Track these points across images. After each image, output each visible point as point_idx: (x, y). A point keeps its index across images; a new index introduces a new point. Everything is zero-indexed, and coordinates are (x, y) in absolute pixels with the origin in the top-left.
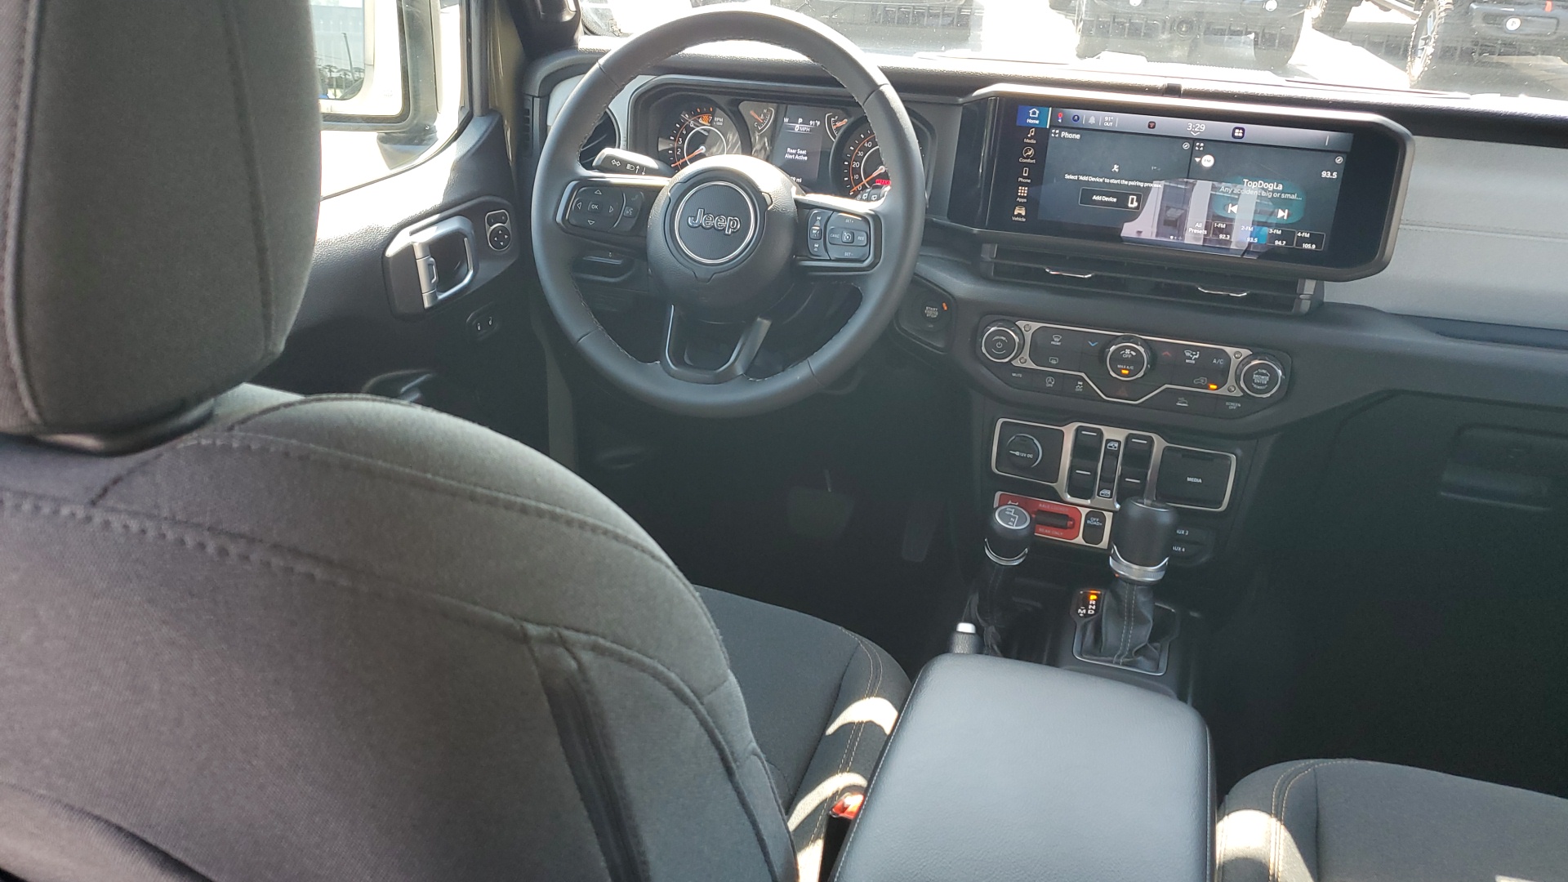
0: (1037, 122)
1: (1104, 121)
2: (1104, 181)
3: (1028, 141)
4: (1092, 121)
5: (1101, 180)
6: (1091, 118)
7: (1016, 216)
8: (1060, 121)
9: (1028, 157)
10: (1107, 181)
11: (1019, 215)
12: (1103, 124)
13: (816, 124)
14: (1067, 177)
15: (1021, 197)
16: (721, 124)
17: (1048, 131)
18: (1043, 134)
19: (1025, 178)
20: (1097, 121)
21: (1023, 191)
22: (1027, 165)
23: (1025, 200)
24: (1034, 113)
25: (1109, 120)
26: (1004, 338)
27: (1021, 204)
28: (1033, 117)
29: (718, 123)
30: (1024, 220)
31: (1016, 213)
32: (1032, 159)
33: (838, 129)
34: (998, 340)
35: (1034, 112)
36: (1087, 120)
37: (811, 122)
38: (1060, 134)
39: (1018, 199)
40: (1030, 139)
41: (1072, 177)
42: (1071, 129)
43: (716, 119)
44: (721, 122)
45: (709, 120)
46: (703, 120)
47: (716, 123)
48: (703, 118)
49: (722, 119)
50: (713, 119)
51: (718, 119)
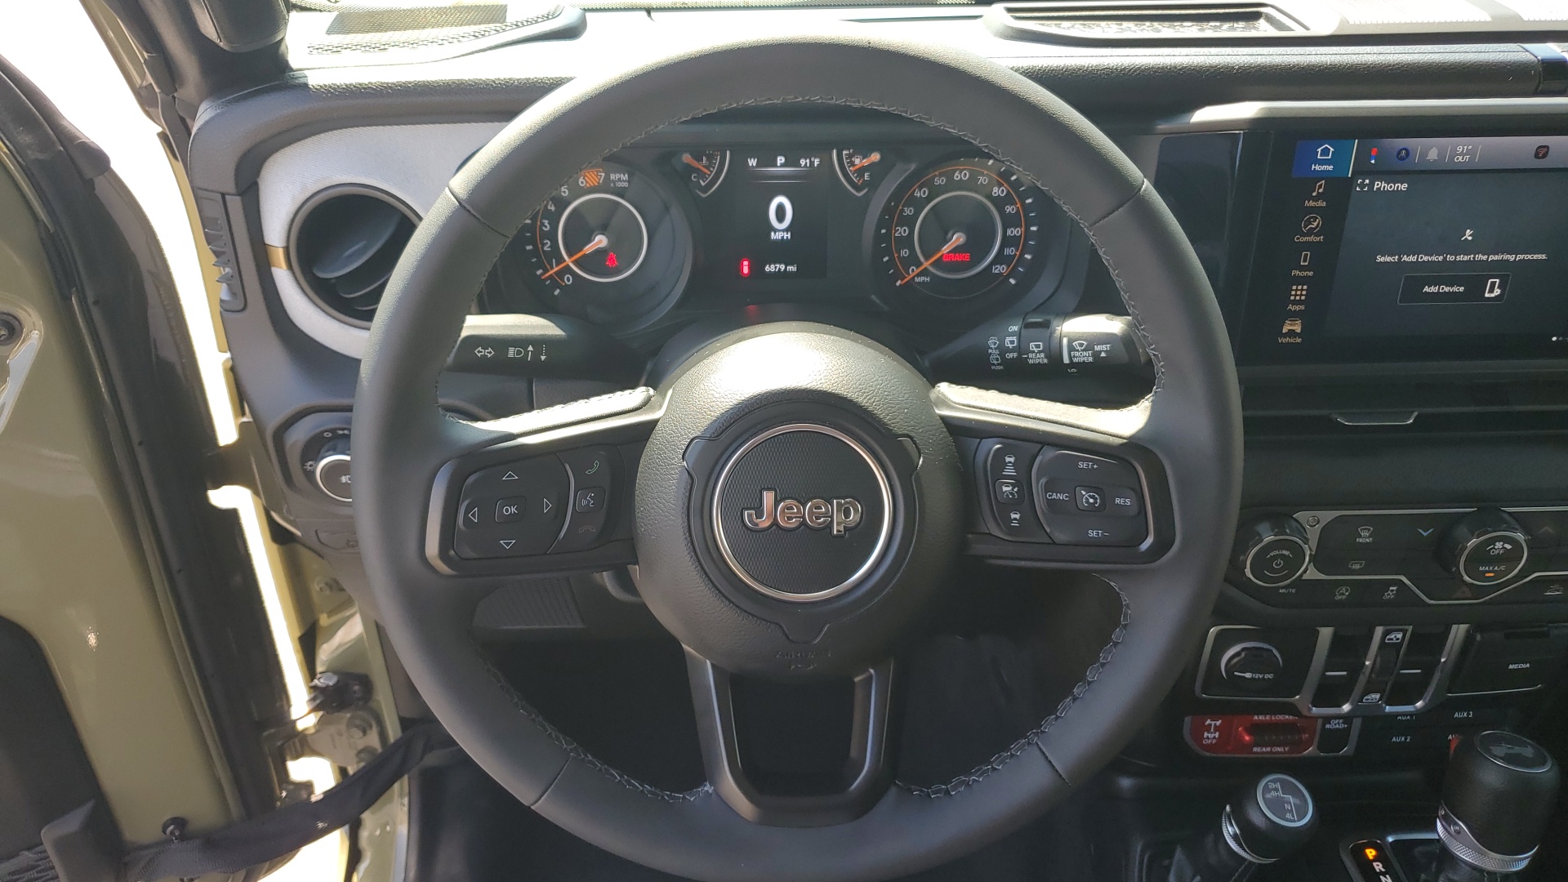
0: (1330, 168)
1: (1454, 154)
2: (1445, 258)
3: (1312, 204)
4: (1433, 155)
5: (1441, 258)
6: (1432, 150)
7: (1285, 335)
8: (1373, 162)
9: (1310, 233)
10: (1450, 258)
11: (1292, 333)
12: (1452, 158)
13: (812, 163)
14: (1380, 259)
15: (1295, 302)
16: (626, 185)
17: (1350, 182)
18: (1340, 188)
19: (1302, 269)
20: (1441, 155)
21: (1299, 292)
22: (1308, 246)
23: (1302, 307)
24: (1325, 152)
25: (1463, 150)
26: (1286, 553)
27: (1294, 315)
28: (1324, 160)
29: (620, 185)
30: (1299, 340)
31: (1284, 331)
32: (1317, 235)
33: (861, 171)
34: (1275, 557)
35: (1326, 150)
36: (1424, 154)
37: (803, 162)
38: (1371, 185)
39: (1290, 307)
40: (1316, 199)
41: (1388, 259)
42: (1391, 175)
43: (612, 177)
44: (624, 181)
45: (599, 180)
46: (587, 182)
47: (615, 184)
48: (586, 178)
49: (626, 175)
50: (607, 177)
51: (617, 176)
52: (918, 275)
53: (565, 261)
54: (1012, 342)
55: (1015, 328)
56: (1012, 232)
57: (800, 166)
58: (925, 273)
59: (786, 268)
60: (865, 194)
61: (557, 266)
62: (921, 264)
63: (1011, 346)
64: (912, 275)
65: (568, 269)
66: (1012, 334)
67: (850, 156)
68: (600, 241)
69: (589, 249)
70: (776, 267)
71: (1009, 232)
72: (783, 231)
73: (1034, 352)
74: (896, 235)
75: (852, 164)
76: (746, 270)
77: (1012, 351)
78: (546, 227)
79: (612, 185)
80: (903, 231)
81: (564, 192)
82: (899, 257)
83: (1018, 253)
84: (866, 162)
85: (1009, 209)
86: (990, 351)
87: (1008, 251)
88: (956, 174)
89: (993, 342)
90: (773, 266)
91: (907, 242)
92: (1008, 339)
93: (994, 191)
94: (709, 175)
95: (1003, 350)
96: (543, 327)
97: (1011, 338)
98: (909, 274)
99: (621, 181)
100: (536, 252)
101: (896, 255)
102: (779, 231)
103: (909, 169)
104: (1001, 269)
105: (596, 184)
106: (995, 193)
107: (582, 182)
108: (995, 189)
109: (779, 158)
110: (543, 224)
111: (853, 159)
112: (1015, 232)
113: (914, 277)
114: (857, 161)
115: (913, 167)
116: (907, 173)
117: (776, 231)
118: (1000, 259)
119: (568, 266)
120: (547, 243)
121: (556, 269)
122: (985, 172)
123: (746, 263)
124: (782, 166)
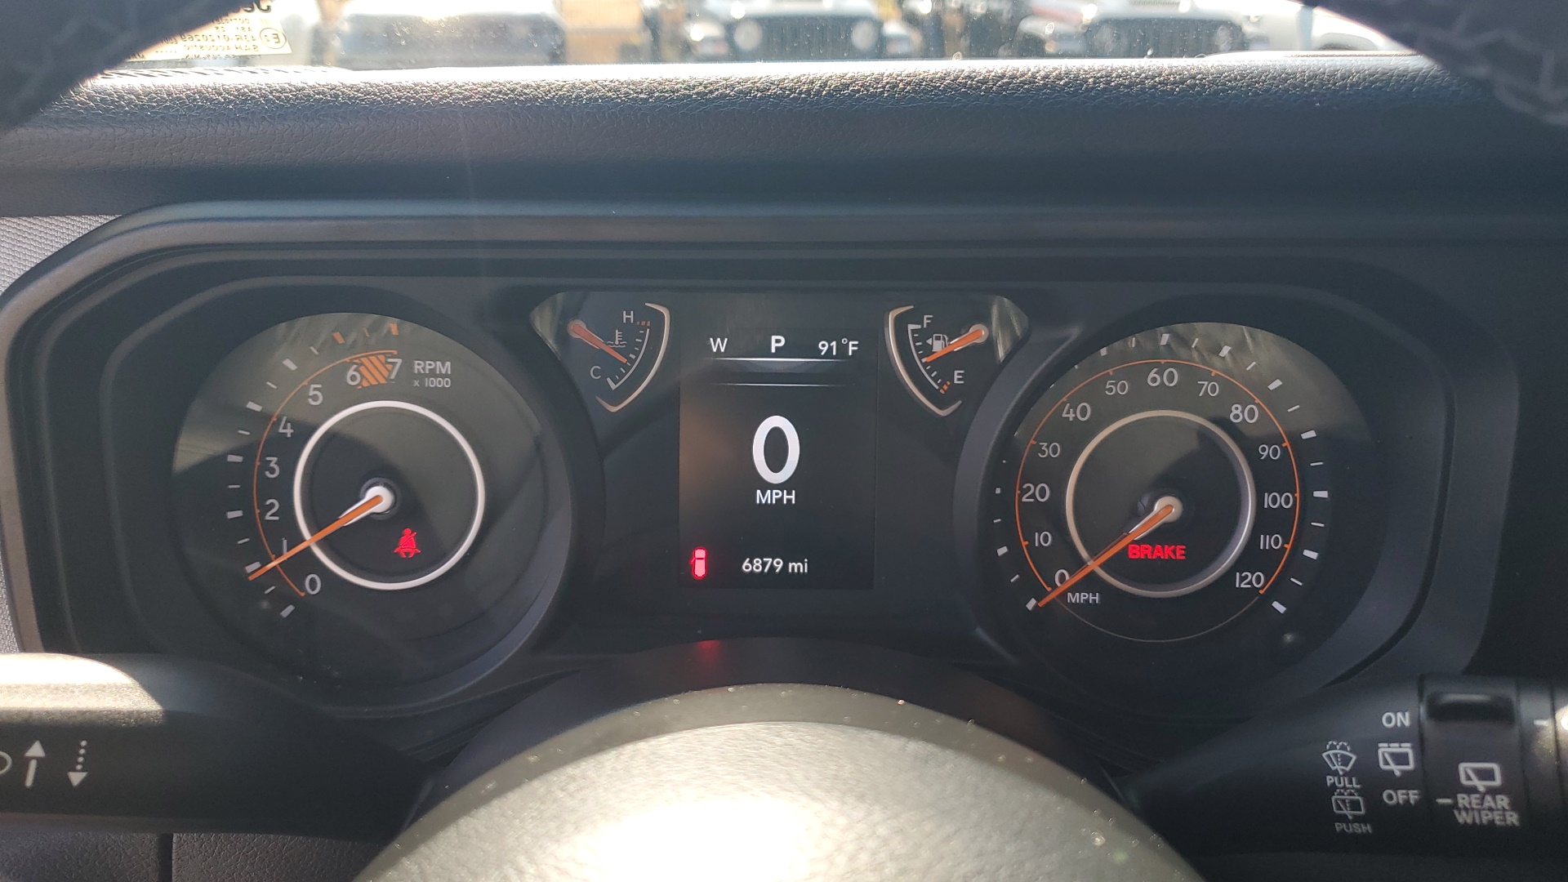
13: (842, 349)
16: (446, 383)
29: (434, 382)
33: (946, 364)
37: (823, 346)
43: (418, 366)
44: (443, 376)
45: (390, 372)
46: (363, 376)
47: (422, 383)
48: (362, 369)
49: (448, 364)
50: (407, 366)
51: (429, 365)
52: (1074, 589)
53: (303, 540)
54: (1400, 759)
55: (1403, 719)
56: (1274, 500)
57: (816, 353)
58: (1091, 582)
59: (785, 566)
60: (959, 407)
61: (289, 549)
62: (1081, 563)
63: (1397, 770)
64: (1061, 587)
65: (306, 561)
66: (1397, 735)
67: (923, 335)
68: (379, 498)
69: (353, 515)
70: (764, 564)
71: (1268, 500)
72: (780, 487)
73: (1472, 790)
74: (1024, 499)
75: (928, 350)
76: (700, 569)
77: (1404, 782)
78: (272, 471)
79: (416, 383)
80: (1037, 492)
81: (315, 398)
82: (1031, 547)
83: (1288, 547)
84: (957, 345)
85: (1266, 452)
86: (1330, 780)
87: (1267, 542)
88: (1152, 375)
89: (1337, 756)
90: (758, 562)
91: (1052, 515)
92: (1384, 749)
93: (1235, 412)
94: (628, 369)
95: (1372, 780)
96: (118, 688)
97: (1395, 748)
98: (1055, 587)
99: (436, 376)
100: (247, 525)
101: (1025, 543)
102: (773, 487)
103: (1066, 339)
104: (1251, 580)
105: (383, 381)
106: (1237, 416)
107: (353, 378)
108: (1236, 410)
109: (774, 338)
110: (266, 466)
111: (929, 341)
112: (1281, 500)
113: (1064, 595)
114: (938, 346)
115: (1074, 332)
116: (1058, 351)
117: (766, 486)
118: (1251, 558)
119: (308, 551)
120: (272, 505)
121: (287, 555)
122: (1214, 372)
123: (700, 553)
124: (780, 352)
